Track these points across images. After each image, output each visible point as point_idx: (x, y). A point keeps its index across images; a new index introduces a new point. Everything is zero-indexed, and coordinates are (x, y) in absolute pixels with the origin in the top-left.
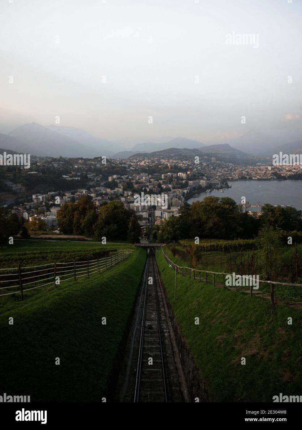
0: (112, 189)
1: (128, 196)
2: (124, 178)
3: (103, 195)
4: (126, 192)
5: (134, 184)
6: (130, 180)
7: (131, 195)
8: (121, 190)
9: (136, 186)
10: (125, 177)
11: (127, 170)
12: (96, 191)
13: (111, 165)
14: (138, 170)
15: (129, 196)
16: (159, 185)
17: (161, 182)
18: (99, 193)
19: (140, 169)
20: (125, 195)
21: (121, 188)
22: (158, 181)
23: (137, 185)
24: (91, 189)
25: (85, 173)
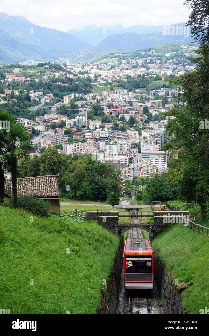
0: (70, 118)
1: (96, 128)
2: (88, 99)
3: (57, 129)
4: (92, 123)
5: (105, 107)
6: (98, 101)
7: (100, 127)
8: (85, 119)
9: (107, 112)
10: (90, 97)
11: (93, 85)
12: (45, 122)
13: (66, 75)
14: (110, 84)
15: (98, 129)
16: (146, 110)
17: (148, 104)
18: (50, 123)
19: (114, 82)
20: (91, 127)
21: (84, 115)
22: (143, 102)
23: (110, 110)
24: (37, 117)
25: (25, 91)
